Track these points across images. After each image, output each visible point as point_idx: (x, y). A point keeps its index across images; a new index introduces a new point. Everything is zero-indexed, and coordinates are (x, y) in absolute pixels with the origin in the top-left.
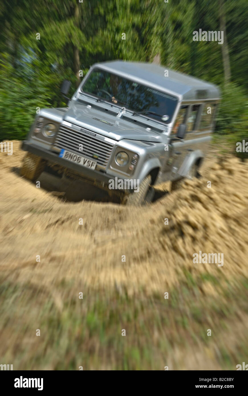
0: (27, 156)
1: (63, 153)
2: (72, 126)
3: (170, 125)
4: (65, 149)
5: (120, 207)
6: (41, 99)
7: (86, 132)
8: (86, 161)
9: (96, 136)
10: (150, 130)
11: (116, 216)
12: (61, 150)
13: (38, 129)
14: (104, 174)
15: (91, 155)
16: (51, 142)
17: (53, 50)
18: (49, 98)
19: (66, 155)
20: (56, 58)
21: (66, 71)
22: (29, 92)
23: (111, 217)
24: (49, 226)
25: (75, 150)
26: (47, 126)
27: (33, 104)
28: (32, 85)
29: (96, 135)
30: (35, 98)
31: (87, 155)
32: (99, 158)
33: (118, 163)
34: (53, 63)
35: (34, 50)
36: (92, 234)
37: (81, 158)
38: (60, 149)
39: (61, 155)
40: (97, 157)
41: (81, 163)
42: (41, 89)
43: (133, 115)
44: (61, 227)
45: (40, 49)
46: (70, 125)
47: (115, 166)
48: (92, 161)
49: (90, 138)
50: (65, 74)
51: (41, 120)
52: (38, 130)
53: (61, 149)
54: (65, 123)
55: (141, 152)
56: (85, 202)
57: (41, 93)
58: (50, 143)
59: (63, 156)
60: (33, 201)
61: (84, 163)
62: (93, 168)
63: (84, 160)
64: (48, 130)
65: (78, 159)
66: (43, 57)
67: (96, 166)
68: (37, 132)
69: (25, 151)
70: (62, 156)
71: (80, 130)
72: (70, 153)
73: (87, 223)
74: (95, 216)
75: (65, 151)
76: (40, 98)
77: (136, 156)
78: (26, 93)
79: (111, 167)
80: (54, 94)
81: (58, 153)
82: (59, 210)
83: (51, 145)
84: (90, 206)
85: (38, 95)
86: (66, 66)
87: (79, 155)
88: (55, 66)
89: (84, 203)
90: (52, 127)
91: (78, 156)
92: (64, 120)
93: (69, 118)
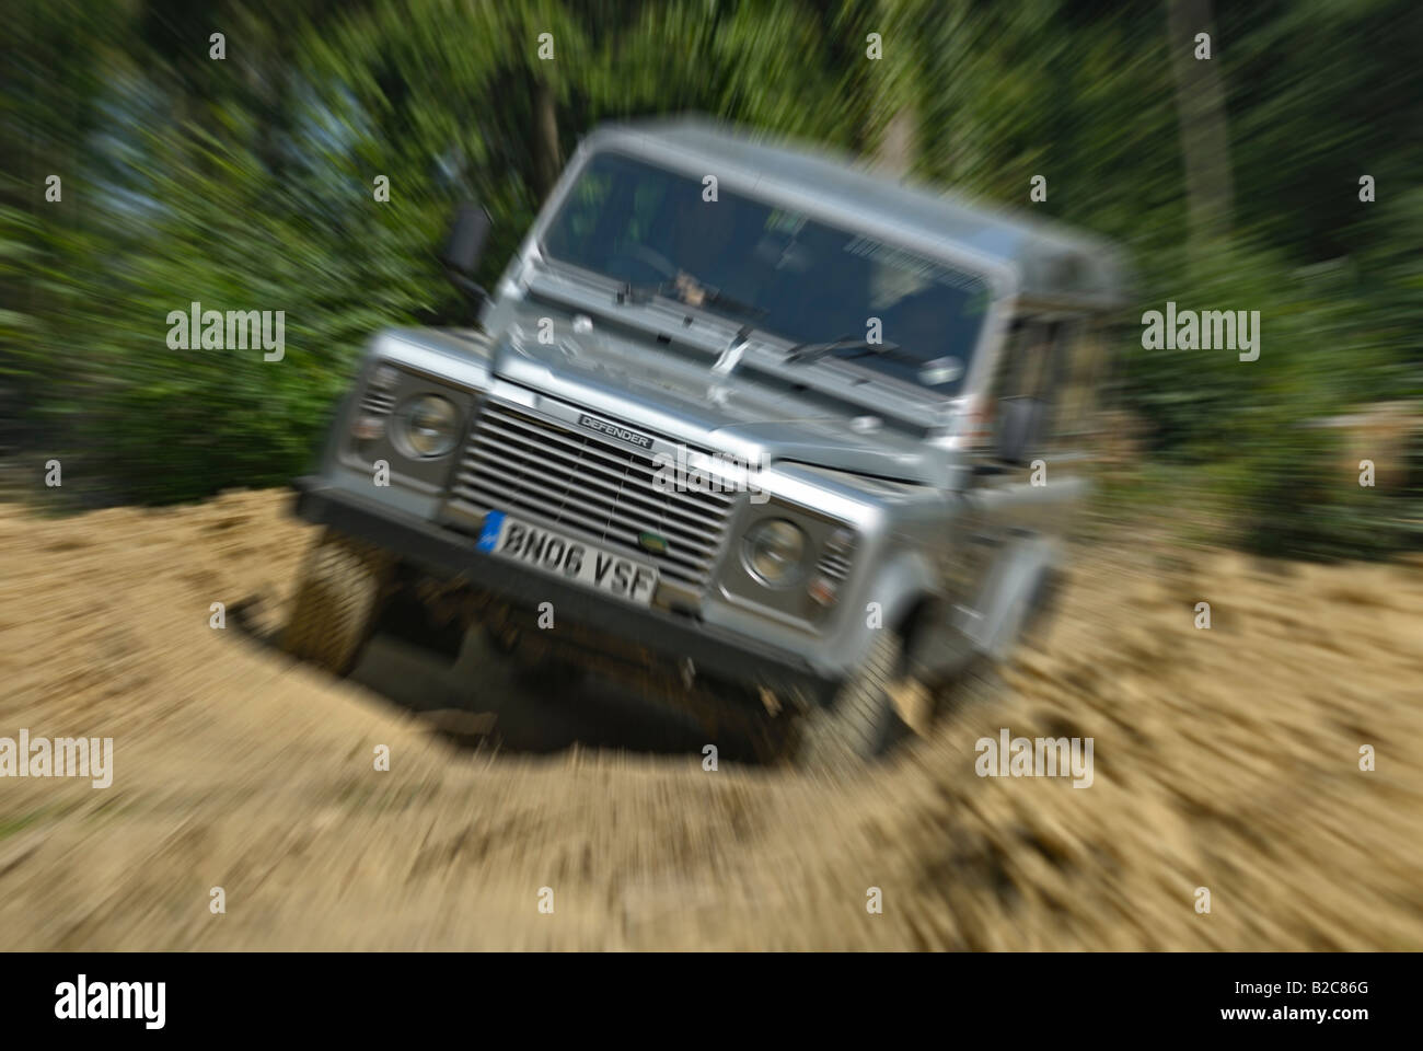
0: (322, 543)
1: (495, 530)
2: (538, 401)
3: (967, 403)
4: (504, 513)
5: (741, 782)
6: (390, 311)
7: (603, 430)
8: (609, 563)
9: (654, 448)
10: (875, 428)
11: (720, 822)
12: (487, 517)
13: (371, 422)
14: (696, 626)
15: (634, 538)
16: (439, 485)
17: (444, 97)
18: (425, 306)
19: (509, 541)
20: (456, 133)
21: (499, 190)
22: (335, 277)
23: (694, 821)
24: (422, 867)
25: (553, 516)
26: (417, 408)
27: (355, 330)
28: (348, 250)
29: (652, 441)
30: (364, 306)
31: (610, 537)
32: (671, 552)
33: (756, 572)
34: (442, 152)
35: (359, 94)
36: (612, 898)
37: (582, 552)
38: (481, 513)
39: (487, 539)
40: (659, 546)
41: (586, 575)
42: (389, 268)
43: (790, 361)
44: (474, 874)
45: (386, 91)
46: (525, 400)
47: (745, 587)
48: (634, 567)
49: (626, 455)
50: (497, 203)
51: (386, 377)
52: (371, 426)
53: (487, 513)
54: (501, 392)
55: (862, 515)
56: (582, 760)
57: (387, 283)
58: (435, 489)
59: (498, 543)
60: (352, 755)
61: (599, 575)
62: (643, 596)
63: (599, 560)
64: (416, 424)
65: (572, 559)
66: (396, 126)
67: (658, 587)
68: (368, 435)
69: (312, 522)
70: (492, 545)
71: (575, 420)
72: (530, 529)
73: (593, 847)
74: (626, 817)
75: (508, 523)
76: (387, 305)
77: (840, 534)
78: (325, 283)
79: (726, 594)
80: (449, 290)
81: (473, 533)
82: (466, 794)
83: (438, 495)
84: (606, 779)
85: (373, 293)
86: (497, 167)
87: (572, 537)
88: (449, 170)
89: (577, 765)
90: (439, 410)
91: (569, 544)
92: (495, 376)
93: (517, 369)
